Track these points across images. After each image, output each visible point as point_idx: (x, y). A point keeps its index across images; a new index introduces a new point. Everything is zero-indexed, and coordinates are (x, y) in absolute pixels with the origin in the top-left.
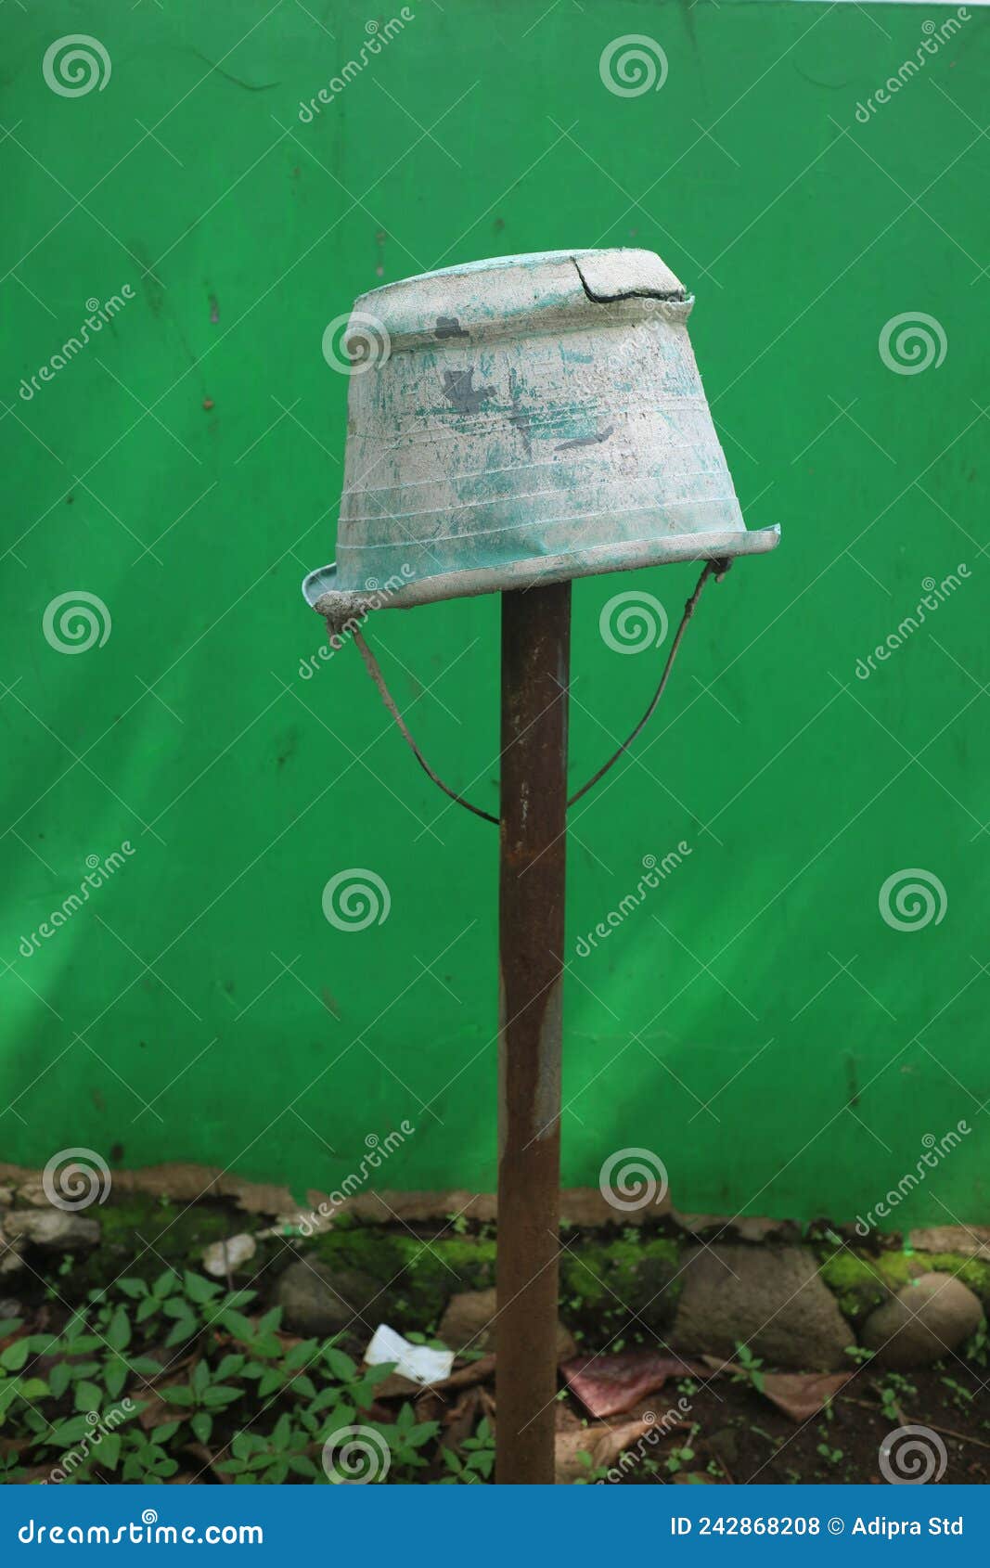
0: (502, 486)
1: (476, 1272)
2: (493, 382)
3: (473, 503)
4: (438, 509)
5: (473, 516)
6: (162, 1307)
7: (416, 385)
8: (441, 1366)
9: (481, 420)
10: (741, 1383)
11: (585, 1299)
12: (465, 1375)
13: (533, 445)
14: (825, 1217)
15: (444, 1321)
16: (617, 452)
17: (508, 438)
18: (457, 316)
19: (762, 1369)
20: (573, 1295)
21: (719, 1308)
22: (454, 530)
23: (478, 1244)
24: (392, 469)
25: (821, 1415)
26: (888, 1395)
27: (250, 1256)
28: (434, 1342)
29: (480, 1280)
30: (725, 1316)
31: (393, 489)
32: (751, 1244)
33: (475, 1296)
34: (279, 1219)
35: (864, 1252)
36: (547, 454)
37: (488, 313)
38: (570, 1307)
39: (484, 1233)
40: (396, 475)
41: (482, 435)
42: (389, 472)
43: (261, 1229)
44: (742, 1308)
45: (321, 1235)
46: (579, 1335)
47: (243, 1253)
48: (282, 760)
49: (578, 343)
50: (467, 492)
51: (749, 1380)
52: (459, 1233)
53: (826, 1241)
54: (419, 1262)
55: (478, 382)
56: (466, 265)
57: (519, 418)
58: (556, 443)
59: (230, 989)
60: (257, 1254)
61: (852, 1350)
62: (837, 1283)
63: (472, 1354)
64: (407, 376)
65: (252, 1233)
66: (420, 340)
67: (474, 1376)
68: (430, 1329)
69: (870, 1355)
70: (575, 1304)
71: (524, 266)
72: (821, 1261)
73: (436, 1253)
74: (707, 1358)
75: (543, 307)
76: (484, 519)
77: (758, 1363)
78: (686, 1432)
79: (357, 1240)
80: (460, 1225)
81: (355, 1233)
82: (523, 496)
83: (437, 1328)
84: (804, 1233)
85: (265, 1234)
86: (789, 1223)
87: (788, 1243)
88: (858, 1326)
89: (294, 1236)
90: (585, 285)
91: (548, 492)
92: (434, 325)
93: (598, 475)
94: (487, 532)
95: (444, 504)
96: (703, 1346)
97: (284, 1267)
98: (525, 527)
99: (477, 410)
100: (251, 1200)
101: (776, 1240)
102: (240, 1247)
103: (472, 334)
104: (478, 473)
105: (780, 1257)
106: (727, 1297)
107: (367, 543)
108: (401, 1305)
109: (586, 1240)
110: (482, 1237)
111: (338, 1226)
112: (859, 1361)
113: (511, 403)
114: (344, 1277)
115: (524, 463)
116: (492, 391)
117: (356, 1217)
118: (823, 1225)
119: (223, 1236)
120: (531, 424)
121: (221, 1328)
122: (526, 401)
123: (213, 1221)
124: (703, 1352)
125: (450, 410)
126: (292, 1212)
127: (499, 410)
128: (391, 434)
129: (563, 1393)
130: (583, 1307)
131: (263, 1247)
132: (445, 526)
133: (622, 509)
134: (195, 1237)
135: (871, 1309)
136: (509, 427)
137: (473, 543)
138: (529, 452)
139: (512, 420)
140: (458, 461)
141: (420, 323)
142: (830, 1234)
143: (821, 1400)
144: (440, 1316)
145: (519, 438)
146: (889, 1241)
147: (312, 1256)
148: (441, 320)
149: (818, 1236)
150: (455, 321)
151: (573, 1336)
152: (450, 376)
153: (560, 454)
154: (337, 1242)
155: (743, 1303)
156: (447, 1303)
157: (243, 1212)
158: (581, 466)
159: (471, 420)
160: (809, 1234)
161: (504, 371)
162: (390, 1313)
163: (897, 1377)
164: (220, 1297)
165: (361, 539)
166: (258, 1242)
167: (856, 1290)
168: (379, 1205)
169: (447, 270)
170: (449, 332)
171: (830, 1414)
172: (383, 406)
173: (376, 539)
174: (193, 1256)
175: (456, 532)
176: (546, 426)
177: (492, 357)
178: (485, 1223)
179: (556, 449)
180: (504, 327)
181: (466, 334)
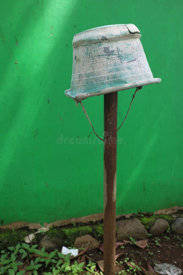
0: (117, 70)
1: (79, 233)
2: (114, 49)
3: (112, 74)
4: (104, 75)
5: (112, 76)
6: (18, 251)
7: (97, 50)
8: (76, 252)
9: (112, 57)
10: (132, 244)
11: (101, 234)
12: (82, 253)
13: (123, 62)
14: (140, 212)
15: (75, 244)
16: (137, 63)
17: (118, 61)
18: (105, 36)
19: (135, 241)
20: (98, 234)
21: (125, 231)
22: (108, 79)
23: (78, 228)
24: (92, 67)
25: (146, 247)
26: (156, 241)
27: (34, 238)
28: (74, 248)
29: (80, 234)
30: (126, 233)
31: (92, 72)
32: (128, 219)
33: (80, 237)
34: (38, 230)
35: (147, 217)
36: (125, 64)
37: (112, 35)
38: (98, 236)
39: (79, 225)
40: (93, 69)
41: (112, 60)
42: (91, 69)
43: (35, 232)
44: (129, 231)
45: (47, 231)
46: (100, 241)
47: (33, 238)
48: (35, 136)
49: (128, 42)
50: (110, 72)
51: (133, 243)
52: (74, 226)
53: (141, 216)
54: (68, 233)
55: (111, 49)
56: (106, 26)
57: (119, 56)
58: (127, 61)
59: (25, 184)
60: (35, 237)
61: (148, 235)
62: (144, 223)
63: (82, 249)
64: (95, 48)
65: (33, 233)
66: (98, 41)
67: (83, 253)
68: (72, 246)
69: (151, 235)
70: (99, 236)
71: (117, 26)
72: (140, 220)
73: (71, 230)
74: (124, 241)
75: (122, 34)
76: (114, 77)
77: (134, 240)
78: (125, 255)
79: (55, 231)
80: (74, 225)
81: (54, 230)
82: (122, 72)
83: (73, 245)
84: (137, 215)
85: (36, 233)
86: (134, 214)
87: (134, 217)
88: (148, 230)
89: (42, 232)
90: (129, 30)
91: (127, 71)
92: (101, 38)
93: (135, 67)
94: (115, 79)
95: (105, 74)
96: (123, 239)
97: (41, 239)
98: (123, 78)
99: (111, 55)
100: (31, 227)
101: (132, 217)
102: (32, 236)
103: (109, 40)
104: (112, 67)
105: (133, 220)
106: (126, 229)
107: (86, 83)
108: (66, 242)
109: (98, 223)
110: (79, 226)
111: (50, 229)
112: (150, 236)
113: (118, 53)
114: (53, 239)
115: (121, 65)
116: (113, 51)
117: (54, 226)
118: (140, 213)
119: (28, 235)
120: (122, 57)
121: (33, 253)
122: (120, 53)
123: (25, 232)
124: (123, 240)
125: (105, 55)
126: (41, 228)
127: (115, 55)
128: (91, 60)
129: (100, 253)
130: (101, 236)
131: (36, 236)
132: (106, 78)
133: (140, 74)
134: (21, 236)
135: (150, 227)
136: (118, 58)
137: (112, 82)
138: (122, 63)
139: (118, 57)
140: (108, 65)
141: (97, 37)
142: (141, 215)
143: (146, 244)
144: (73, 243)
145: (120, 60)
146: (151, 214)
147: (46, 236)
148: (102, 37)
149: (139, 215)
150: (105, 37)
151: (98, 242)
152: (105, 48)
153: (128, 63)
154: (51, 232)
155: (129, 230)
156: (75, 240)
157: (30, 229)
158: (132, 66)
159: (110, 57)
160: (138, 215)
161: (116, 47)
162: (64, 244)
163: (156, 238)
164: (30, 247)
165: (84, 83)
166: (35, 235)
167: (148, 224)
168: (57, 223)
169: (102, 27)
170: (104, 39)
171: (148, 247)
172: (89, 55)
173: (89, 82)
174: (22, 240)
175: (108, 80)
176: (125, 58)
177: (113, 44)
178: (79, 223)
179: (127, 62)
180: (115, 38)
181: (108, 39)
